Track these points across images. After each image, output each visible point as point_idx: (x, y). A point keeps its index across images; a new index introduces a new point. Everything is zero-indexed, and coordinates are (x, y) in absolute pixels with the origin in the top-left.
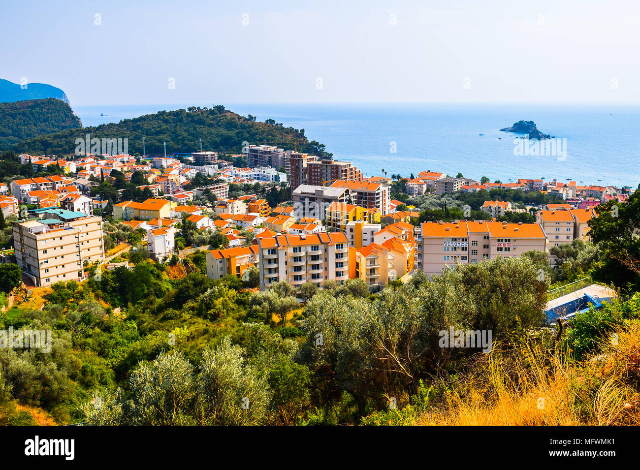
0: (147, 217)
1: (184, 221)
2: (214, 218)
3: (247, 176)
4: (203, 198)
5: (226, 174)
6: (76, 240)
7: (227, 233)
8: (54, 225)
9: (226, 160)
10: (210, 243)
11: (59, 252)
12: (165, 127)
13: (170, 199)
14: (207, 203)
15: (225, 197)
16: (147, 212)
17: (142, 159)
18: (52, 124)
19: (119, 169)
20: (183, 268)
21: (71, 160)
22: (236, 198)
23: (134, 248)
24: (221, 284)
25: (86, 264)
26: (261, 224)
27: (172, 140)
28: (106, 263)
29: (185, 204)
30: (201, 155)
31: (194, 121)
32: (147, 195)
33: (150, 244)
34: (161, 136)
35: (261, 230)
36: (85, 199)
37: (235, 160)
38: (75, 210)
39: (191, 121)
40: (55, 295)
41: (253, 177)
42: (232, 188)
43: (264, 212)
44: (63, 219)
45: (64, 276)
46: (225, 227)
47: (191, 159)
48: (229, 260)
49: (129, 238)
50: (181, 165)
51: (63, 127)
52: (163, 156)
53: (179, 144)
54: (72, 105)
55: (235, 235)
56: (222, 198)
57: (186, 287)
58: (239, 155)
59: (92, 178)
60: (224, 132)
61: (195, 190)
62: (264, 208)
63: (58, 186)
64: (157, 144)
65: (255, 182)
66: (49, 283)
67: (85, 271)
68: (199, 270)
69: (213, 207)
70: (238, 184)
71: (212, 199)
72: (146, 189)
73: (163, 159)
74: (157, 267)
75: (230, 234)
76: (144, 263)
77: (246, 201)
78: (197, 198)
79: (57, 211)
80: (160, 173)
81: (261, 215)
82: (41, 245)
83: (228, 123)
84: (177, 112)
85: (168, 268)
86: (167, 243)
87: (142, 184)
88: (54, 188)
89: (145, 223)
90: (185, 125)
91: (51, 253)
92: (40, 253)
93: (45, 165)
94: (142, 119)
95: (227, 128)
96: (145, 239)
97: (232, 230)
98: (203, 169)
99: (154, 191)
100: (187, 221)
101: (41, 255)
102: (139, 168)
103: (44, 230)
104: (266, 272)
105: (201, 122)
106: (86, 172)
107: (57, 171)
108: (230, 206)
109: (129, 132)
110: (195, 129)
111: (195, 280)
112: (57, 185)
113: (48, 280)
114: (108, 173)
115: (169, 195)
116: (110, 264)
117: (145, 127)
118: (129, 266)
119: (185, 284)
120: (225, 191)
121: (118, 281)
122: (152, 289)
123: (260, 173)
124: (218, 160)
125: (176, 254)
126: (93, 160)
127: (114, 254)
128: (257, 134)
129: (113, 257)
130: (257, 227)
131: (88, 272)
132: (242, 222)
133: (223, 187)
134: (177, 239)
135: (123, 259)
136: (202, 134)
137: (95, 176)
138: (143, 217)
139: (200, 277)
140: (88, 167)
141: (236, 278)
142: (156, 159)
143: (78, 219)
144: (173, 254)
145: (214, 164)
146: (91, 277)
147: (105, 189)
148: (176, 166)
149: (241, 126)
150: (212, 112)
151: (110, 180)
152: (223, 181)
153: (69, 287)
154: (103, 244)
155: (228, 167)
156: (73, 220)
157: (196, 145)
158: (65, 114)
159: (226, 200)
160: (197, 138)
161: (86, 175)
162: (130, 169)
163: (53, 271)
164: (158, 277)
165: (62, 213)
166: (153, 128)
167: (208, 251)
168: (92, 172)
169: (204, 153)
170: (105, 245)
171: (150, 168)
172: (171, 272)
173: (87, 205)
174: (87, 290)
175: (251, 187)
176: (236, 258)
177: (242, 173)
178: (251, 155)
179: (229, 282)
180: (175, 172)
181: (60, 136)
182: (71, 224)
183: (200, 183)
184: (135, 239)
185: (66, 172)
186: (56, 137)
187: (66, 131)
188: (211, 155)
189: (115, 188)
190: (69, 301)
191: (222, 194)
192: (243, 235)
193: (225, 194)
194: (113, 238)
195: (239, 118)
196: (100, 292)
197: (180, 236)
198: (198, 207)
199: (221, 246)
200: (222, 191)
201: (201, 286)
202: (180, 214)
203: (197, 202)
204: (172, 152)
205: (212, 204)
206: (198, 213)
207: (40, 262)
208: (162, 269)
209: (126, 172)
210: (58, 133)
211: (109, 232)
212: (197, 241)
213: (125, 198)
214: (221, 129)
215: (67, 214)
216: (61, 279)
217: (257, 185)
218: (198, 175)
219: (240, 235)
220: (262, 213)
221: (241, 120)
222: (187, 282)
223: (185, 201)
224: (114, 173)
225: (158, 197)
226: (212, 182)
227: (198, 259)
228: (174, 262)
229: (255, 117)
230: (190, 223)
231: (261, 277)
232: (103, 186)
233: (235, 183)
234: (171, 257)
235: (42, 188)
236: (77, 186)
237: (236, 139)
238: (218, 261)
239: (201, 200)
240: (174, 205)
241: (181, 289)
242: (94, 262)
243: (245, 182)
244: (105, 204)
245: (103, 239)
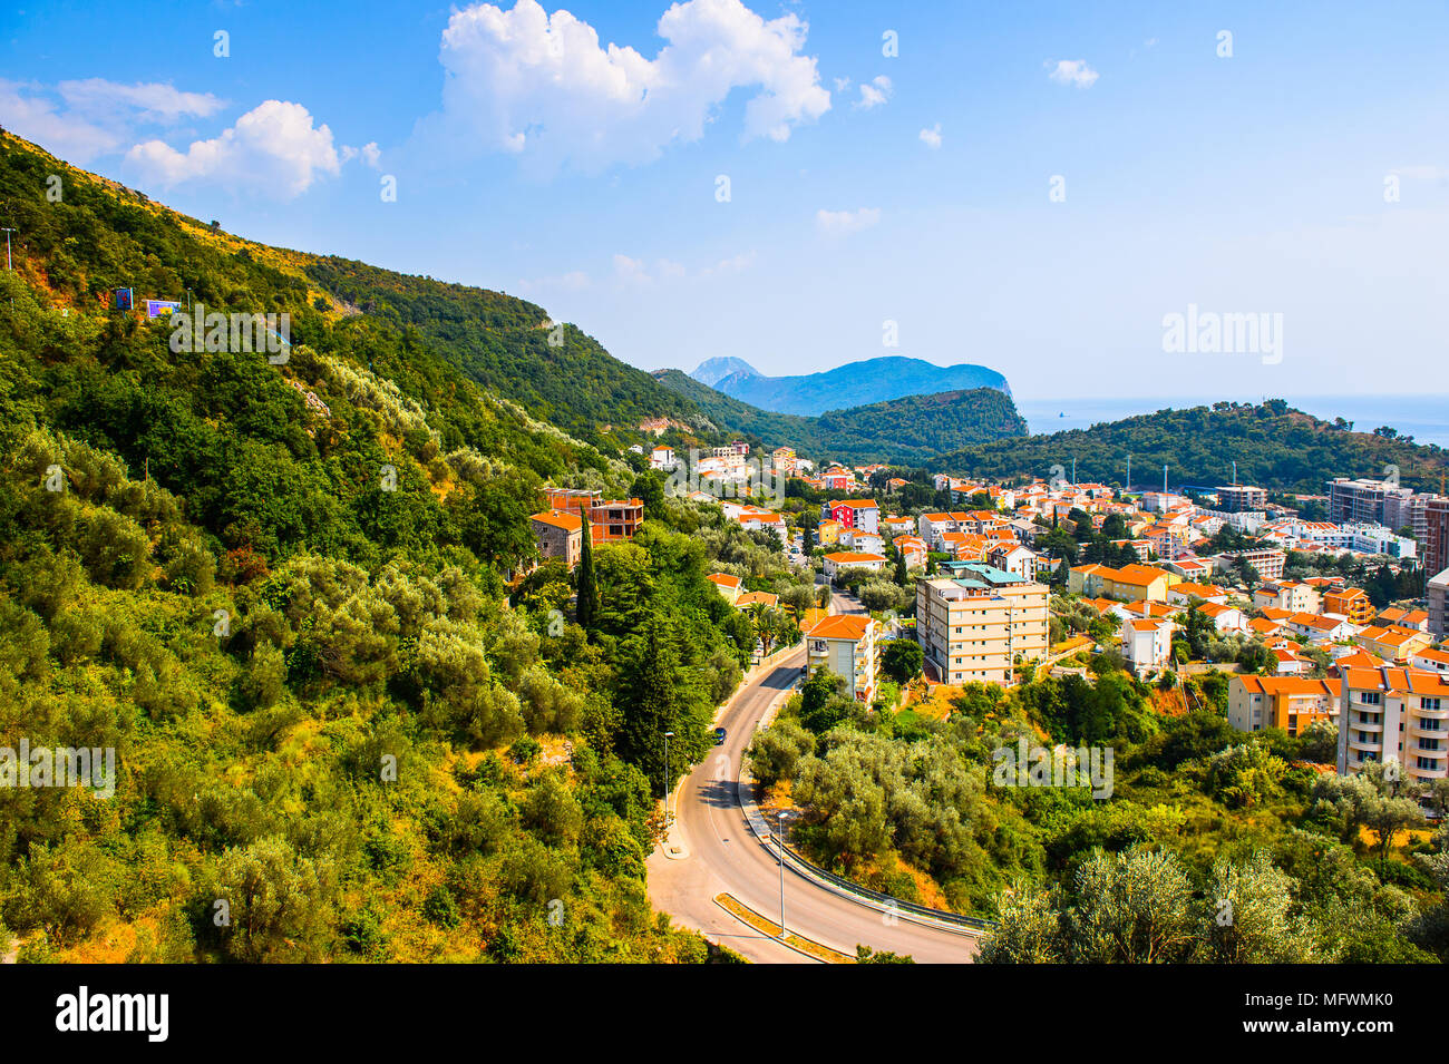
0: (1124, 595)
1: (1191, 613)
2: (1252, 614)
3: (1326, 539)
4: (1232, 574)
5: (1280, 531)
6: (1006, 619)
7: (1276, 646)
8: (975, 589)
9: (1283, 504)
10: (1239, 659)
11: (979, 634)
12: (1168, 438)
13: (1168, 568)
14: (1238, 583)
15: (1276, 575)
16: (1125, 587)
17: (1123, 494)
18: (984, 430)
19: (1083, 509)
20: (1183, 698)
21: (1009, 487)
22: (1298, 580)
23: (1099, 647)
24: (1255, 742)
25: (1018, 661)
26: (1350, 638)
27: (1180, 461)
28: (1049, 664)
29: (1196, 581)
30: (1233, 493)
31: (1225, 429)
32: (1127, 557)
33: (1126, 644)
34: (1162, 455)
35: (1349, 651)
36: (1024, 553)
37: (1302, 506)
38: (1009, 569)
39: (1219, 429)
40: (968, 701)
41: (1337, 542)
42: (1292, 560)
43: (1357, 614)
44: (989, 583)
45: (984, 673)
46: (1271, 633)
47: (1213, 498)
48: (1274, 698)
49: (1091, 628)
50: (1193, 508)
51: (1000, 435)
52: (1161, 491)
53: (1191, 471)
54: (1017, 398)
55: (1291, 653)
56: (1270, 576)
57: (1185, 734)
58: (1310, 497)
59: (1038, 521)
60: (1283, 450)
61: (1216, 556)
62: (1357, 607)
63: (986, 528)
64: (1153, 468)
65: (1343, 551)
66: (959, 681)
67: (1016, 671)
68: (1213, 707)
69: (1250, 593)
70: (1306, 553)
71: (1250, 576)
72: (1127, 545)
73: (1160, 495)
74: (1135, 687)
75: (1281, 648)
76: (1113, 675)
77: (1321, 589)
78: (1220, 571)
79: (982, 569)
80: (1153, 520)
81: (1351, 620)
82: (954, 619)
83: (1292, 434)
84: (1192, 412)
85: (1156, 693)
86: (1157, 647)
87: (1121, 538)
88: (979, 531)
89: (1120, 605)
90: (1207, 435)
91: (967, 633)
92: (952, 631)
93: (969, 494)
94: (1128, 423)
95: (1288, 443)
96: (1119, 635)
97: (1286, 642)
98: (1236, 518)
99: (1140, 552)
100: (1197, 613)
101: (953, 635)
102: (1117, 508)
103: (960, 597)
104: (1354, 739)
105: (1237, 431)
106: (1030, 510)
107: (986, 504)
108: (1284, 594)
109: (1104, 445)
110: (1224, 442)
111: (1203, 724)
112: (984, 527)
113: (959, 676)
114: (1064, 512)
115: (1167, 561)
116: (1056, 667)
117: (1133, 437)
118: (1087, 677)
119: (1184, 728)
120: (1276, 564)
121: (1067, 700)
122: (1123, 725)
123: (1355, 536)
124: (1266, 503)
125: (1172, 670)
126: (1042, 490)
127: (1064, 651)
128: (1353, 456)
129: (1062, 656)
130: (1339, 643)
131: (1020, 675)
132: (1307, 629)
133: (1272, 556)
134: (1176, 642)
135: (1078, 663)
136: (1238, 452)
137: (1043, 516)
138: (1117, 594)
139: (1214, 720)
140: (1033, 500)
141: (1286, 737)
142: (1147, 495)
143: (1011, 584)
144: (1167, 668)
145: (1258, 511)
146: (1025, 683)
147: (1059, 540)
148: (1184, 509)
149: (1319, 440)
150: (1260, 412)
151: (1068, 527)
152: (1273, 545)
153: (989, 694)
154: (1048, 631)
155: (1287, 519)
156: (1004, 585)
157: (1224, 473)
158: (1005, 413)
159: (1279, 582)
160: (1228, 460)
161: (1029, 513)
162: (1101, 509)
163: (967, 663)
164: (1136, 705)
165: (988, 572)
166: (1147, 439)
167: (1235, 675)
168: (1039, 510)
169: (1238, 489)
170: (1050, 633)
171: (1136, 510)
172: (1159, 700)
173: (1027, 564)
174: (1016, 703)
175: (1333, 562)
176: (1290, 697)
177: (1316, 531)
178: (1338, 497)
179: (1272, 742)
180: (1181, 520)
181: (993, 447)
182: (1001, 591)
183: (1227, 544)
184: (1102, 631)
185: (1000, 507)
186: (988, 450)
187: (1004, 441)
188: (1254, 493)
189: (1074, 540)
190: (987, 715)
191: (1270, 570)
192: (1308, 654)
193: (1276, 570)
194: (1065, 624)
195: (1317, 424)
196: (1035, 711)
197: (1183, 637)
198: (1220, 589)
199: (1261, 669)
200: (1270, 564)
201: (1214, 738)
202: (1185, 597)
204: (1176, 484)
205: (1249, 586)
206: (1220, 600)
207: (950, 644)
208: (1144, 693)
209: (1095, 514)
210: (992, 444)
211: (1059, 614)
212: (1213, 651)
213: (1090, 558)
214: (1277, 445)
215: (996, 575)
216: (978, 677)
217: (1347, 558)
218: (1226, 529)
219: (1301, 654)
220: (1353, 617)
221: (1321, 428)
222: (1188, 726)
223: (1196, 575)
224: (1075, 514)
225: (1146, 562)
226: (1251, 545)
227: (1212, 687)
228: (1166, 684)
229: (1351, 423)
230: (1203, 617)
231: (1341, 745)
232: (1055, 535)
233: (1299, 551)
234: (1161, 675)
235: (962, 528)
236: (1013, 531)
237: (1308, 464)
238: (1253, 697)
239: (1227, 576)
240: (1176, 580)
241: (1175, 735)
242: (1031, 660)
243: (1321, 551)
244: (1055, 565)
245: (1047, 623)
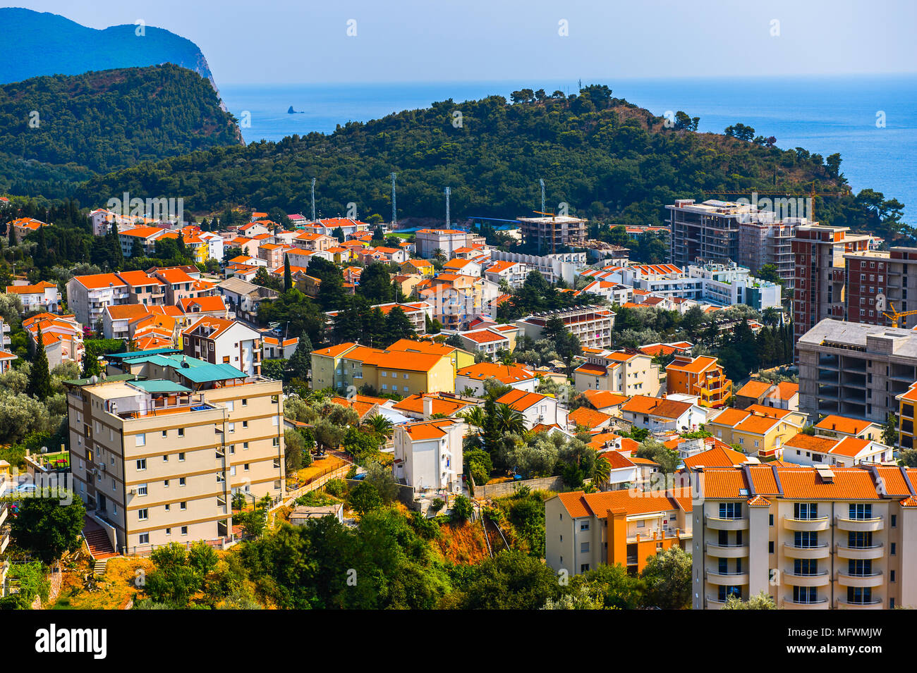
0: (395, 388)
1: (490, 407)
2: (576, 404)
3: (666, 287)
4: (544, 346)
5: (608, 279)
6: (217, 439)
7: (606, 447)
8: (165, 395)
9: (610, 240)
10: (557, 471)
11: (175, 466)
12: (450, 145)
13: (455, 342)
14: (553, 358)
15: (603, 344)
16: (395, 375)
17: (387, 232)
18: (170, 134)
19: (329, 257)
20: (482, 535)
21: (213, 227)
22: (632, 349)
23: (360, 471)
24: (584, 590)
25: (238, 504)
26: (702, 427)
27: (468, 180)
28: (288, 504)
29: (495, 359)
30: (542, 225)
31: (528, 131)
32: (397, 328)
33: (400, 462)
34: (441, 171)
35: (702, 446)
36: (241, 332)
37: (635, 241)
38: (219, 360)
39: (519, 131)
40: (161, 578)
41: (681, 292)
42: (624, 319)
43: (710, 393)
44: (188, 383)
45: (184, 530)
46: (600, 429)
47: (515, 234)
48: (607, 523)
49: (348, 442)
50: (487, 251)
51: (196, 143)
52: (441, 226)
53: (483, 194)
55: (627, 455)
56: (595, 346)
57: (489, 589)
58: (645, 228)
59: (262, 279)
60: (607, 160)
61: (522, 320)
62: (710, 382)
63: (180, 294)
64: (428, 191)
65: (689, 305)
66: (146, 547)
67: (235, 522)
68: (525, 545)
69: (569, 372)
70: (641, 309)
71: (568, 348)
72: (395, 311)
73: (441, 232)
74: (414, 525)
75: (613, 449)
76: (382, 512)
77: (662, 360)
78: (526, 343)
79: (175, 361)
80: (432, 271)
81: (703, 402)
82: (133, 447)
83: (619, 137)
84: (482, 104)
85: (444, 532)
86: (443, 463)
87: (387, 300)
88: (168, 300)
89: (389, 404)
90: (503, 141)
91: (156, 468)
92: (130, 466)
93: (151, 239)
94: (391, 122)
95: (614, 150)
96: (388, 449)
97: (619, 440)
98: (546, 263)
99: (416, 320)
100: (498, 407)
101: (132, 473)
102: (379, 255)
103: (142, 408)
104: (712, 569)
105: (545, 133)
106: (249, 262)
107: (178, 256)
108: (615, 370)
109: (357, 157)
110: (528, 150)
111: (513, 572)
112: (177, 293)
113: (145, 538)
114: (300, 265)
115: (454, 332)
116: (299, 508)
117: (399, 144)
118: (345, 517)
119: (486, 581)
120: (602, 327)
121: (315, 557)
122: (400, 586)
123: (704, 281)
124: (587, 238)
125: (466, 495)
126: (265, 231)
127: (309, 482)
128: (699, 167)
129: (306, 490)
130: (689, 436)
131: (242, 526)
132: (646, 419)
133: (598, 316)
134: (469, 453)
135: (330, 497)
136: (547, 165)
137: (269, 271)
138: (384, 387)
139: (526, 564)
140: (253, 247)
141: (624, 578)
142: (423, 232)
143: (223, 382)
144: (460, 492)
145: (576, 251)
146: (250, 538)
147: (293, 307)
148: (474, 253)
149: (655, 144)
150: (575, 105)
151: (306, 286)
152: (598, 300)
153: (194, 562)
154: (283, 453)
155: (615, 261)
156: (210, 386)
157: (529, 197)
158: (202, 108)
159: (607, 353)
160: (534, 177)
161: (247, 268)
162: (356, 257)
163: (158, 517)
164: (417, 553)
165: (186, 366)
166: (420, 147)
167: (552, 494)
168: (263, 263)
169: (549, 220)
170: (287, 456)
171: (407, 256)
172: (451, 542)
173: (247, 349)
174: (238, 573)
175: (677, 320)
176: (628, 519)
177: (654, 278)
178: (680, 227)
179: (606, 587)
180: (472, 269)
181: (186, 163)
182: (209, 396)
183: (535, 302)
184: (363, 445)
185: (201, 260)
186: (177, 167)
187: (203, 153)
188: (570, 225)
189: (316, 307)
190: (191, 597)
191: (595, 337)
192: (648, 454)
193: (603, 336)
194: (308, 439)
195: (652, 121)
196: (268, 581)
197: (479, 445)
198: (528, 370)
199: (587, 482)
200: (595, 328)
201: (528, 590)
202: (480, 385)
203: (526, 355)
204: (465, 216)
205: (567, 362)
206: (529, 386)
207: (128, 489)
208: (428, 533)
209: (346, 265)
210: (183, 158)
211: (299, 424)
212: (522, 462)
213: (342, 335)
214: (599, 153)
215: (198, 369)
216: (177, 537)
217: (695, 314)
218: (533, 279)
219: (640, 455)
220: (704, 397)
221: (657, 127)
222: (491, 576)
223: (495, 350)
224: (317, 266)
225: (424, 336)
226: (569, 301)
227: (523, 515)
228: (459, 516)
229: (696, 120)
230: (506, 412)
231: (697, 581)
232: (287, 301)
233: (632, 307)
234: (452, 503)
235: (140, 298)
236: (224, 298)
237: (640, 180)
238: (578, 524)
239: (538, 349)
240: (467, 360)
241: (474, 593)
242: (258, 501)
243: (662, 306)
244: (290, 347)
245: (282, 439)
